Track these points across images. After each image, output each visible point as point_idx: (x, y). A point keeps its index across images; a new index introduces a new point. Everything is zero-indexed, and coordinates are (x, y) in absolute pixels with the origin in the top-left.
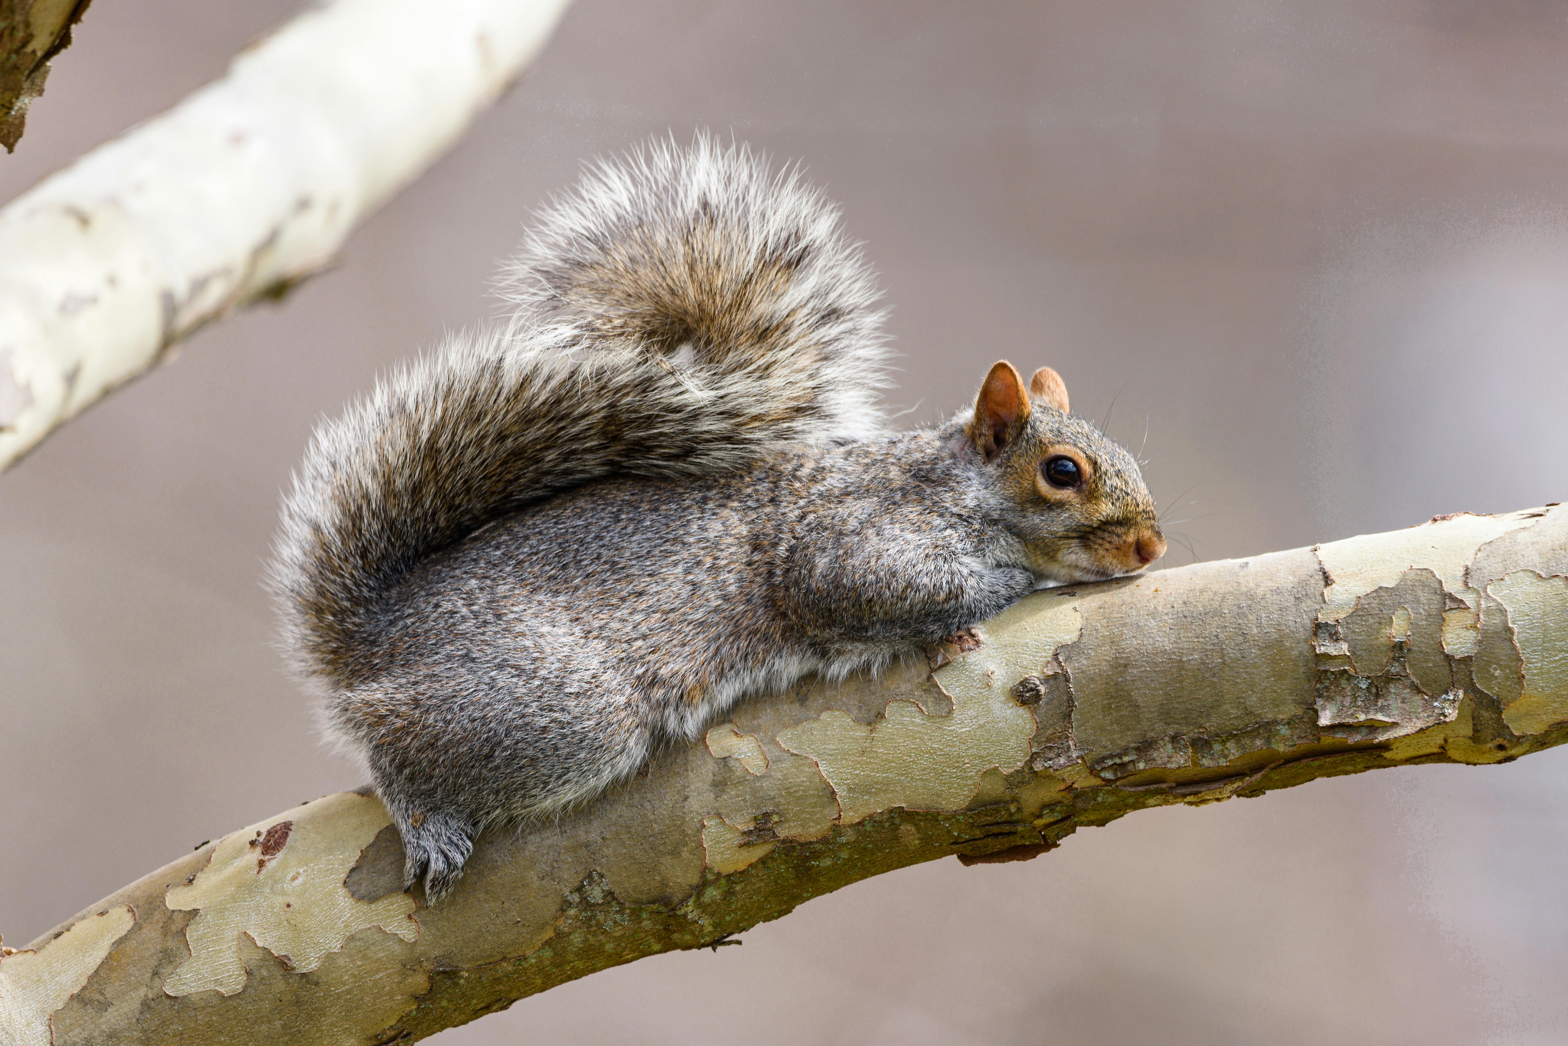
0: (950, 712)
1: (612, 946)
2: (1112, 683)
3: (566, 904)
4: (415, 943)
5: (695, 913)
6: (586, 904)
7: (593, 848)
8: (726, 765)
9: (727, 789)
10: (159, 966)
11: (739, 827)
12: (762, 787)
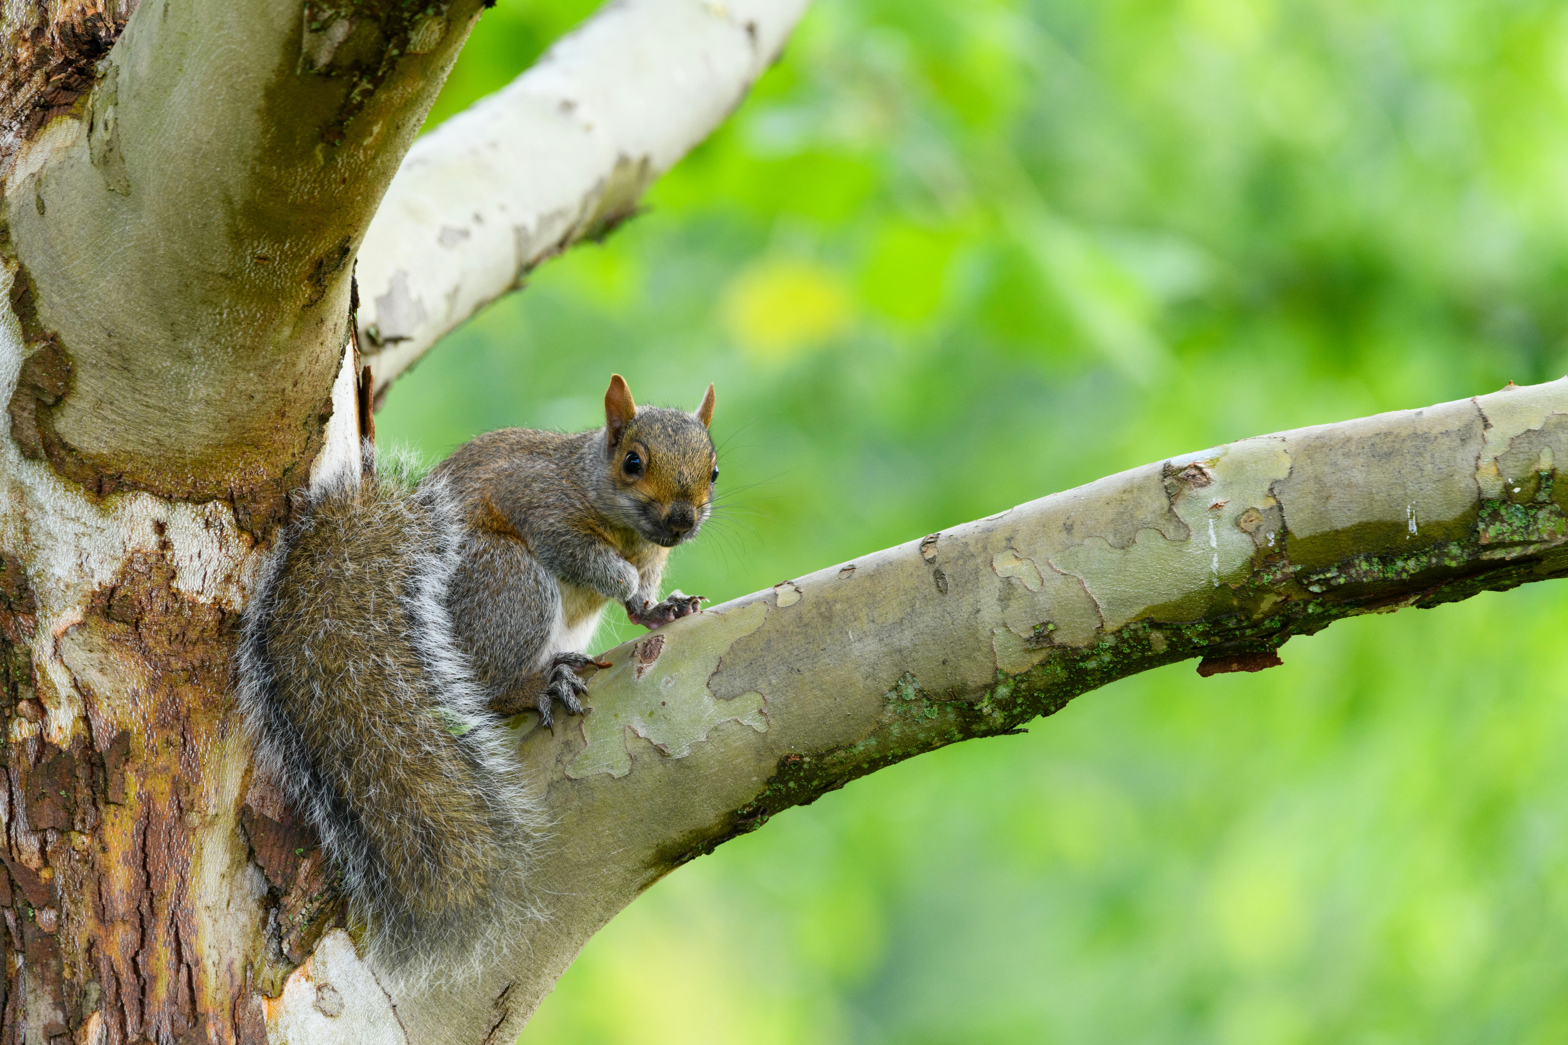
0: (1188, 536)
1: (924, 735)
2: (1316, 512)
3: (886, 701)
4: (766, 733)
5: (989, 707)
6: (901, 699)
7: (905, 653)
8: (1010, 583)
9: (1012, 603)
10: (561, 754)
11: (1022, 635)
12: (1039, 601)
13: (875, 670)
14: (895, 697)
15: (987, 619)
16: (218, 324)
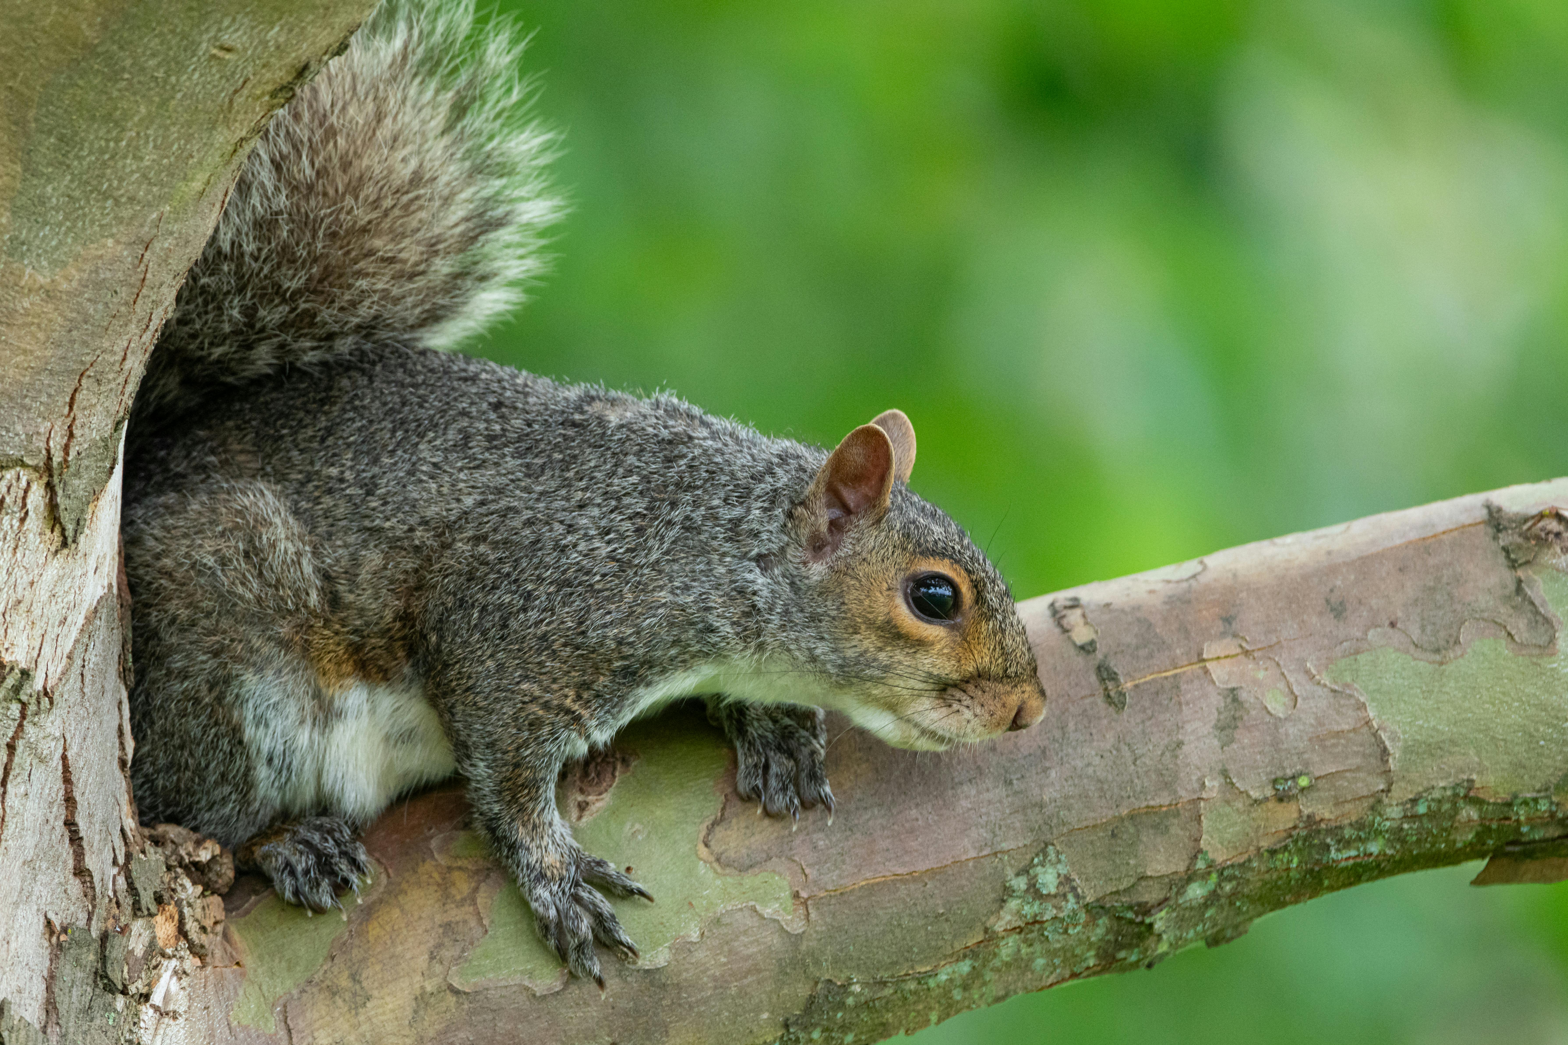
0: (1552, 639)
3: (1007, 893)
4: (801, 935)
6: (1033, 892)
7: (1050, 809)
8: (1235, 700)
9: (1237, 735)
10: (439, 946)
11: (1251, 793)
12: (1287, 735)
13: (995, 835)
14: (1023, 887)
15: (1194, 759)
16: (107, 156)
